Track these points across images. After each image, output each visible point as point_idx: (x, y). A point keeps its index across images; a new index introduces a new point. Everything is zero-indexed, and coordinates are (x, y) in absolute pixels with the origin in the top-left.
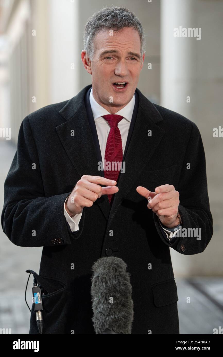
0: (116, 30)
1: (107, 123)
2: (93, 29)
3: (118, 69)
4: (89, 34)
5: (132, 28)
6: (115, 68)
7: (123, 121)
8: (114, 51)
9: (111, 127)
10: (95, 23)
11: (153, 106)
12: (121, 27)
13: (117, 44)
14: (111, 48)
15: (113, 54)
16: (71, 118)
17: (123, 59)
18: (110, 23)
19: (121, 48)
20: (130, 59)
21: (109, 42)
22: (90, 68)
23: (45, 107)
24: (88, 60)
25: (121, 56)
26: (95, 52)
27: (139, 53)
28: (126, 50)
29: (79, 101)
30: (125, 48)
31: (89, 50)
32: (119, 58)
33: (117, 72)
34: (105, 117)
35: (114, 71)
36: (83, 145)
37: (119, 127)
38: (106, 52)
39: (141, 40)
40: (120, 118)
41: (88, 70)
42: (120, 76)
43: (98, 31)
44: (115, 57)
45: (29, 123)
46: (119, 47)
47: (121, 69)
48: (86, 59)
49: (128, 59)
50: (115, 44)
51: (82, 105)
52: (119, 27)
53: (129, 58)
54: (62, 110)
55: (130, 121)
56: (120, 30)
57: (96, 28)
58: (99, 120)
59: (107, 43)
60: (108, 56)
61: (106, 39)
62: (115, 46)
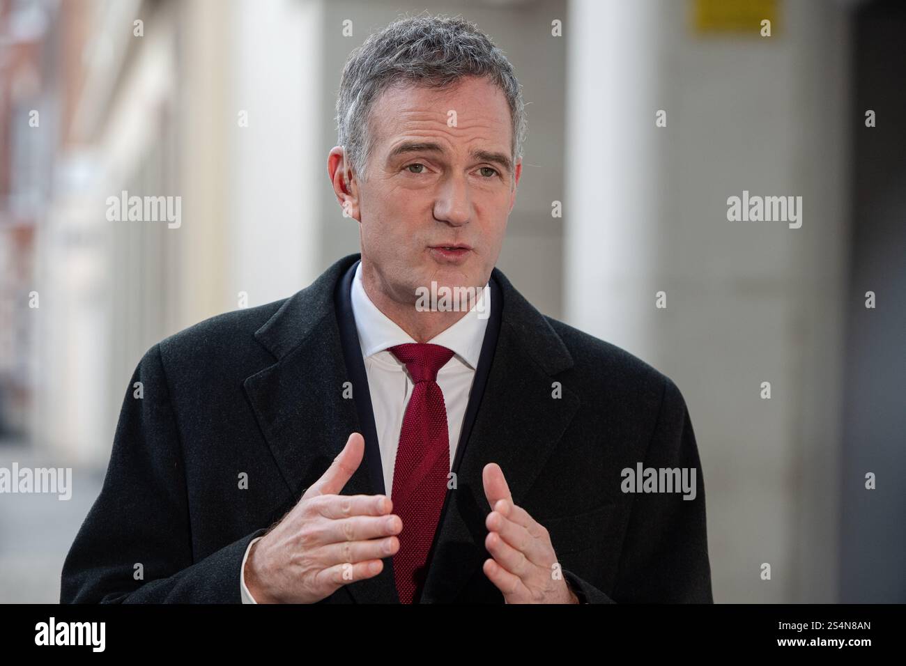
0: (439, 86)
1: (404, 370)
2: (366, 82)
3: (443, 203)
4: (354, 96)
5: (486, 79)
6: (436, 198)
7: (452, 366)
8: (431, 147)
9: (415, 382)
10: (372, 65)
11: (544, 322)
12: (453, 74)
13: (441, 126)
14: (423, 135)
15: (430, 154)
16: (291, 352)
17: (458, 172)
18: (420, 65)
19: (452, 138)
20: (479, 172)
21: (417, 118)
22: (355, 201)
23: (212, 319)
24: (350, 178)
25: (453, 162)
26: (371, 150)
27: (507, 153)
28: (467, 146)
29: (319, 303)
30: (465, 139)
31: (354, 144)
32: (446, 168)
33: (440, 211)
34: (397, 352)
35: (433, 206)
36: (327, 435)
37: (439, 382)
38: (407, 148)
39: (512, 117)
40: (446, 355)
41: (351, 207)
42: (447, 222)
43: (384, 89)
44: (435, 166)
45: (162, 365)
46: (446, 135)
47: (452, 203)
48: (341, 176)
49: (473, 174)
50: (434, 124)
51: (327, 315)
52: (448, 76)
53: (476, 171)
54: (264, 328)
55: (475, 365)
56: (451, 85)
57: (375, 77)
58: (379, 360)
59: (410, 120)
60: (413, 162)
61: (408, 111)
62: (435, 132)
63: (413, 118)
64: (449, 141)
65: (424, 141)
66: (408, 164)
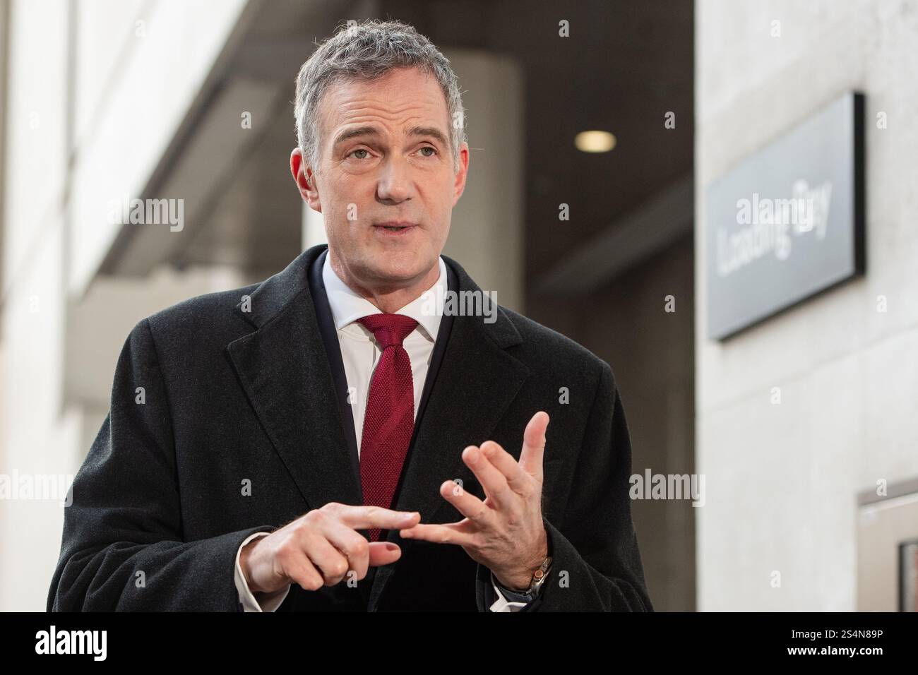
0: (371, 78)
2: (313, 85)
3: (385, 182)
4: (305, 100)
5: (416, 69)
6: (379, 179)
8: (369, 131)
10: (317, 70)
12: (385, 66)
13: (377, 112)
14: (359, 122)
15: (367, 138)
16: (269, 322)
17: (396, 153)
18: (354, 62)
19: (387, 122)
20: (420, 152)
21: (355, 107)
22: (315, 195)
24: (310, 174)
25: (390, 144)
28: (402, 127)
30: (399, 121)
32: (384, 151)
33: (382, 191)
35: (376, 188)
38: (348, 135)
40: (410, 324)
41: (312, 201)
42: (390, 200)
44: (376, 151)
46: (381, 119)
47: (394, 178)
48: (302, 174)
49: (412, 156)
50: (371, 111)
52: (379, 68)
53: (416, 152)
56: (383, 76)
57: (319, 79)
59: (349, 109)
60: (355, 149)
61: (346, 102)
62: (371, 117)
63: (351, 108)
64: (385, 125)
66: (352, 150)
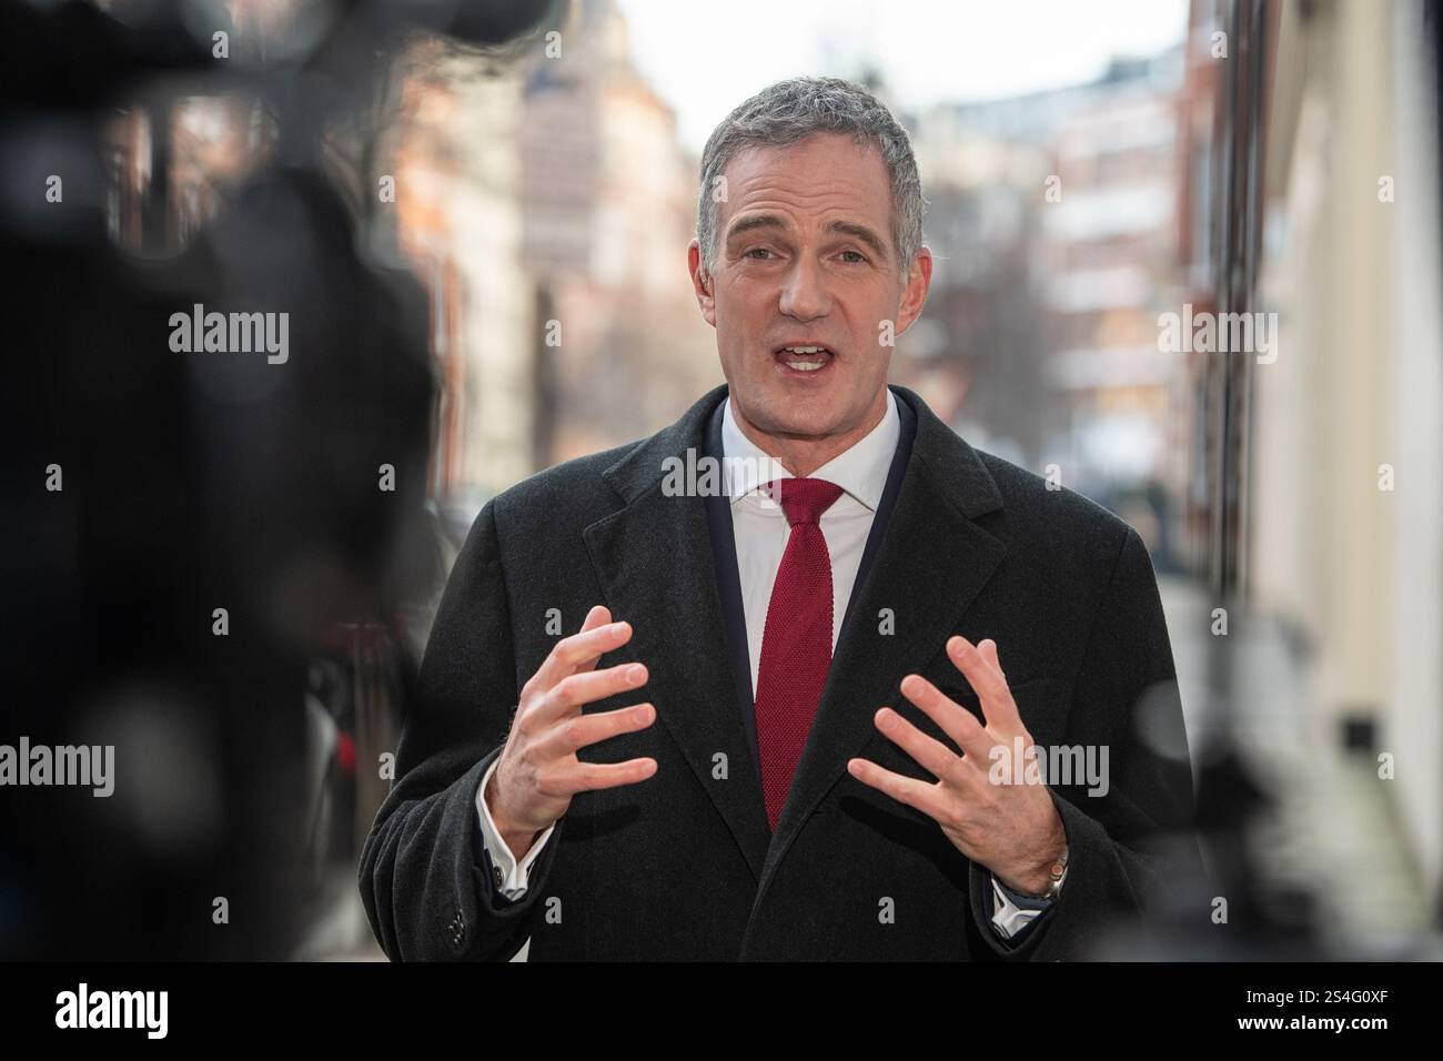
3: (788, 292)
5: (850, 138)
6: (781, 287)
8: (769, 221)
9: (794, 525)
13: (784, 195)
14: (759, 208)
15: (770, 231)
17: (807, 253)
19: (797, 211)
20: (841, 257)
21: (756, 187)
22: (711, 304)
26: (717, 236)
28: (817, 219)
30: (814, 210)
31: (705, 232)
32: (792, 250)
33: (785, 304)
35: (777, 300)
37: (822, 526)
38: (745, 225)
40: (833, 493)
41: (708, 311)
42: (795, 318)
44: (783, 251)
46: (789, 206)
47: (797, 290)
49: (833, 259)
50: (778, 193)
53: (838, 256)
54: (614, 467)
55: (873, 506)
58: (751, 502)
59: (750, 191)
60: (755, 247)
61: (748, 180)
62: (775, 203)
63: (753, 188)
64: (791, 214)
65: (760, 215)
66: (749, 249)
